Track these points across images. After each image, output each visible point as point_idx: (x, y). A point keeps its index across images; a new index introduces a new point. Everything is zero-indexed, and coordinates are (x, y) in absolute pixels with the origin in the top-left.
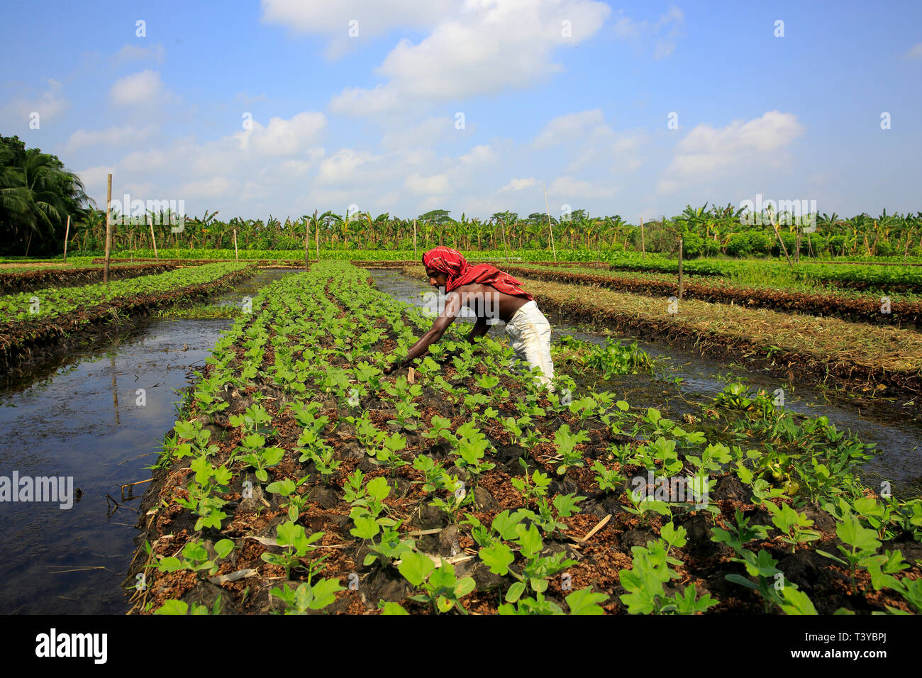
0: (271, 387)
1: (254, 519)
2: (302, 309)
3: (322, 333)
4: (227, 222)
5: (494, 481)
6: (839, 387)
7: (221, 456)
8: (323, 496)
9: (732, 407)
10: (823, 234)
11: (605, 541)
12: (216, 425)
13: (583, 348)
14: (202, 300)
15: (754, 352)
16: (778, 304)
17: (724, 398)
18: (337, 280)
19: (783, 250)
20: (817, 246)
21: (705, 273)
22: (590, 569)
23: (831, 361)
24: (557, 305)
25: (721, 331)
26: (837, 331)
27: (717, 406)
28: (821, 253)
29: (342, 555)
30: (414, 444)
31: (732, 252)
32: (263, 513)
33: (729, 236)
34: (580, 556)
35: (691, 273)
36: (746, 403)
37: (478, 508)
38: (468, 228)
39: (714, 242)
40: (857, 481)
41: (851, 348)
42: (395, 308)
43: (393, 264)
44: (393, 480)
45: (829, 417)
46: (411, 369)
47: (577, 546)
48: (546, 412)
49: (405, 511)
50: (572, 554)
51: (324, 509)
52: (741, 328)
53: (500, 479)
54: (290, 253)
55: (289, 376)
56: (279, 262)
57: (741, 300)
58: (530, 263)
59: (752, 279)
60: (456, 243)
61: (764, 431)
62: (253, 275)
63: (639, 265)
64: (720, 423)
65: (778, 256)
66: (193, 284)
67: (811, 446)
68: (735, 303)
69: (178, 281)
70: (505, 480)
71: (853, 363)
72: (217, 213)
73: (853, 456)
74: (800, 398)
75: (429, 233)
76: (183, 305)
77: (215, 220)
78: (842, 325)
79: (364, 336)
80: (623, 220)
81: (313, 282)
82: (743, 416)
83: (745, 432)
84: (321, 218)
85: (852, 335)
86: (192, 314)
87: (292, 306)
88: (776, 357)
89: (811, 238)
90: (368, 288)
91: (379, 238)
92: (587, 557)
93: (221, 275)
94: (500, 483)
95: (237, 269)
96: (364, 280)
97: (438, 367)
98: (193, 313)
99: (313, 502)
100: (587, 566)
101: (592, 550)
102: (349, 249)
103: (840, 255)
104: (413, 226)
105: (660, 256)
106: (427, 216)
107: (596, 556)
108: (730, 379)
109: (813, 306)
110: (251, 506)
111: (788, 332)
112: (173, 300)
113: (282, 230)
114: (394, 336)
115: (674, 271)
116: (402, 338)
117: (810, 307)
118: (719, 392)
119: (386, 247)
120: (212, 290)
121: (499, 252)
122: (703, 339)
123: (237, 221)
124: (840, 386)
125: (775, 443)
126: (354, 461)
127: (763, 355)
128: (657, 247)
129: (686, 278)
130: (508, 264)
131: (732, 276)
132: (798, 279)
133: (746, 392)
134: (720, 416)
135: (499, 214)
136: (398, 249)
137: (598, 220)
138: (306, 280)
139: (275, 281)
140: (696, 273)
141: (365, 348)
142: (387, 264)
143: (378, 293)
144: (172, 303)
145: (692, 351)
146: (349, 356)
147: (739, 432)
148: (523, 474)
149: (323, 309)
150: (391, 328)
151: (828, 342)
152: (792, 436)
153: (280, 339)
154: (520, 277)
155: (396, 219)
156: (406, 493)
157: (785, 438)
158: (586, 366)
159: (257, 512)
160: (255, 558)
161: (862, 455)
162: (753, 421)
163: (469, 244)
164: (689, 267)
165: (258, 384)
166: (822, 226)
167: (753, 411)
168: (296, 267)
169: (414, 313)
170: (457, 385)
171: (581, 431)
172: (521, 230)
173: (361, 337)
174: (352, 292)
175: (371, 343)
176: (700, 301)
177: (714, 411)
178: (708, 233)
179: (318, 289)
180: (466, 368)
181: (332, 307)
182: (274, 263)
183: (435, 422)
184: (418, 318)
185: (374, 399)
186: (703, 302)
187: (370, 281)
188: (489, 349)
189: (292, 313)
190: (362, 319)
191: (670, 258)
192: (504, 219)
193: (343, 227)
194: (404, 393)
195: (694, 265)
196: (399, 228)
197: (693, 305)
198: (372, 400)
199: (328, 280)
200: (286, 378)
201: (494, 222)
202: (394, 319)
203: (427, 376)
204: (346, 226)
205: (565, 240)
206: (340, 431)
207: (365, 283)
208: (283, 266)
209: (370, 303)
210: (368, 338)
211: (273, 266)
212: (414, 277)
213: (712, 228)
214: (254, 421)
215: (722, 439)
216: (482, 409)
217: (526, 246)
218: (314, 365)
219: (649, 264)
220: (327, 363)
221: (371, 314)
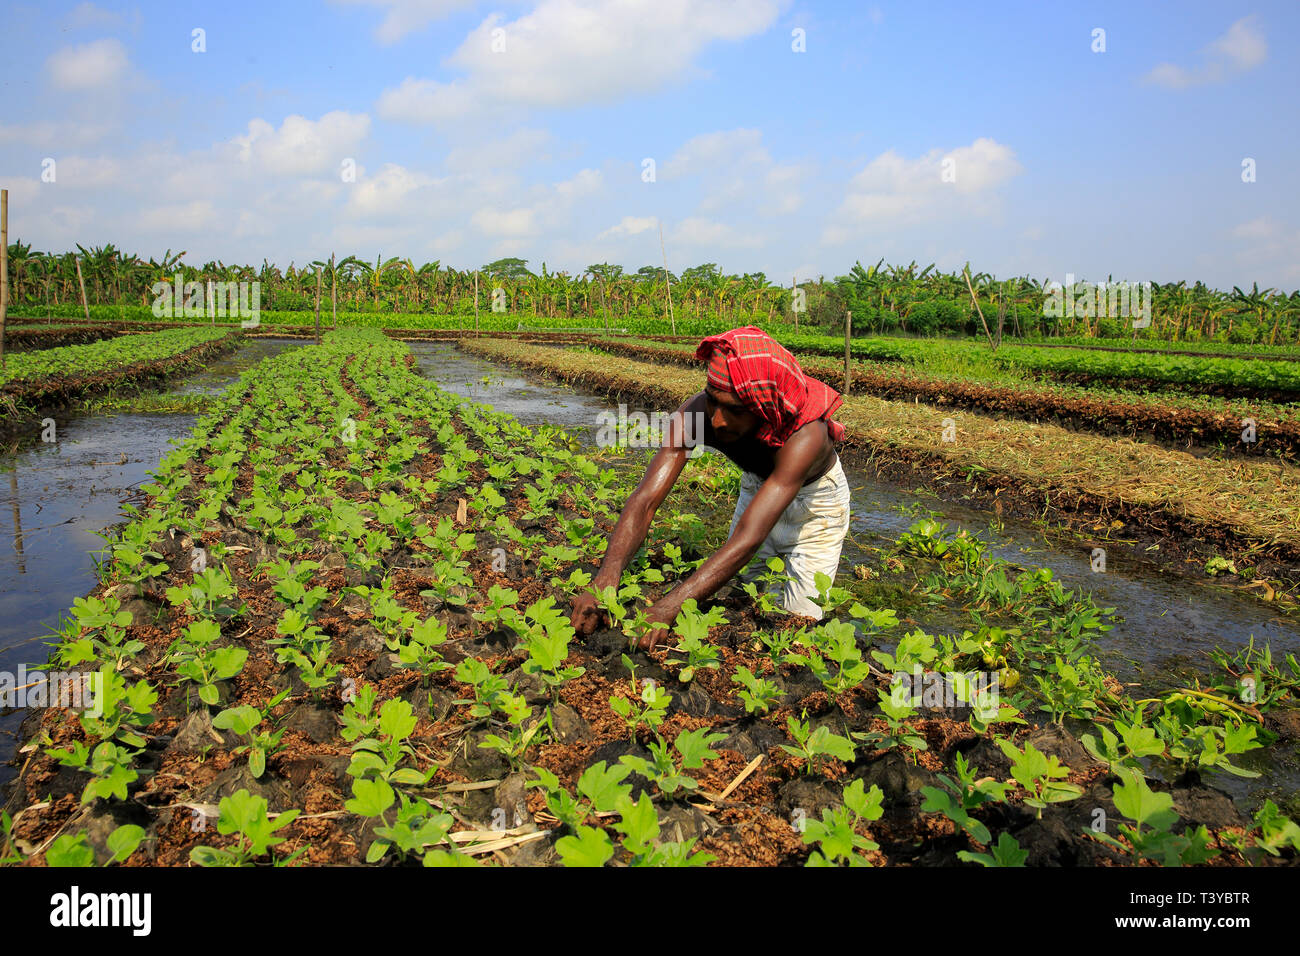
0: (245, 530)
1: (194, 766)
2: (302, 404)
3: (330, 443)
4: (200, 267)
5: (583, 690)
6: (1063, 525)
7: (153, 652)
8: (312, 722)
9: (921, 555)
10: (1033, 307)
11: (753, 795)
12: (148, 597)
13: (714, 465)
14: (156, 385)
15: (948, 473)
16: (978, 403)
17: (911, 540)
18: (360, 358)
19: (982, 327)
20: (1025, 322)
21: (879, 357)
22: (732, 851)
23: (1053, 488)
24: (676, 400)
25: (904, 443)
26: (1058, 445)
27: (902, 552)
28: (1029, 333)
29: (337, 830)
30: (462, 626)
31: (914, 328)
32: (210, 755)
33: (911, 305)
34: (716, 826)
35: (861, 356)
36: (940, 548)
37: (557, 738)
38: (552, 286)
39: (890, 314)
40: (1096, 667)
41: (1078, 469)
42: (443, 404)
43: (444, 335)
44: (425, 692)
45: (1052, 568)
46: (463, 502)
47: (712, 808)
48: (663, 574)
49: (442, 745)
50: (704, 823)
51: (313, 743)
52: (932, 439)
53: (593, 687)
54: (294, 315)
55: (273, 516)
56: (277, 329)
57: (929, 397)
58: (639, 337)
59: (943, 367)
60: (535, 306)
61: (967, 591)
62: (237, 348)
63: (790, 343)
64: (905, 578)
65: (974, 335)
66: (142, 361)
67: (1030, 612)
68: (920, 401)
69: (118, 356)
70: (600, 688)
71: (1081, 491)
72: (184, 253)
73: (1086, 626)
74: (1011, 539)
76: (125, 392)
77: (180, 264)
78: (1066, 436)
79: (392, 450)
80: (768, 280)
81: (324, 361)
82: (935, 568)
83: (941, 591)
84: (340, 266)
85: (1079, 451)
86: (139, 406)
87: (288, 400)
88: (979, 480)
89: (1018, 311)
90: (405, 371)
91: (426, 296)
92: (727, 829)
93: (187, 346)
94: (593, 693)
95: (213, 338)
96: (399, 359)
97: (501, 501)
98: (139, 404)
99: (296, 733)
100: (727, 846)
101: (734, 816)
102: (382, 311)
103: (1053, 335)
104: (474, 280)
105: (819, 331)
106: (494, 266)
107: (741, 826)
108: (916, 511)
109: (1024, 406)
110: (191, 743)
111: (994, 445)
112: (109, 385)
113: (282, 281)
114: (439, 449)
115: (839, 354)
116: (451, 451)
117: (1020, 408)
118: (904, 531)
119: (436, 310)
120: (172, 370)
121: (595, 320)
122: (879, 453)
123: (214, 266)
124: (1064, 523)
125: (982, 608)
126: (367, 656)
127: (960, 477)
128: (814, 317)
129: (854, 364)
130: (609, 338)
131: (917, 362)
132: (1003, 368)
133: (941, 532)
134: (906, 568)
135: (597, 267)
136: (452, 313)
137: (735, 278)
138: (314, 357)
139: (266, 359)
140: (867, 356)
141: (393, 468)
142: (435, 334)
143: (419, 380)
144: (106, 388)
145: (865, 470)
146: (368, 482)
147: (932, 592)
148: (628, 678)
149: (336, 404)
150: (435, 436)
151: (1048, 460)
152: (1005, 598)
153: (264, 453)
154: (626, 357)
155: (451, 270)
156: (445, 711)
157: (995, 601)
158: (717, 491)
159: (199, 753)
160: (189, 841)
161: (1099, 625)
162: (950, 575)
163: (553, 309)
164: (858, 348)
165: (226, 525)
166: (1031, 296)
167: (951, 560)
168: (302, 336)
169: (471, 412)
170: (529, 529)
171: (714, 607)
172: (627, 289)
173: (389, 451)
174: (381, 378)
175: (402, 460)
176: (875, 399)
177: (897, 561)
178: (882, 301)
179: (331, 373)
180: (543, 502)
181: (349, 402)
182: (269, 330)
183: (494, 595)
184: (476, 420)
185: (404, 552)
186: (879, 399)
187: (409, 361)
188: (579, 471)
189: (287, 410)
190: (392, 421)
191: (831, 334)
192: (603, 273)
193: (372, 279)
194: (447, 547)
195: (864, 346)
196: (454, 283)
197: (867, 404)
198: (400, 553)
199: (347, 358)
200: (267, 519)
201: (590, 278)
202: (440, 421)
203: (485, 515)
204: (377, 278)
205: (688, 305)
206: (349, 605)
207: (402, 363)
208: (283, 335)
209: (407, 394)
210: (398, 452)
211: (268, 335)
212: (474, 354)
213: (888, 294)
214: (206, 595)
215: (909, 603)
216: (566, 572)
217: (634, 312)
218: (314, 496)
219: (803, 343)
220: (333, 493)
221: (405, 412)
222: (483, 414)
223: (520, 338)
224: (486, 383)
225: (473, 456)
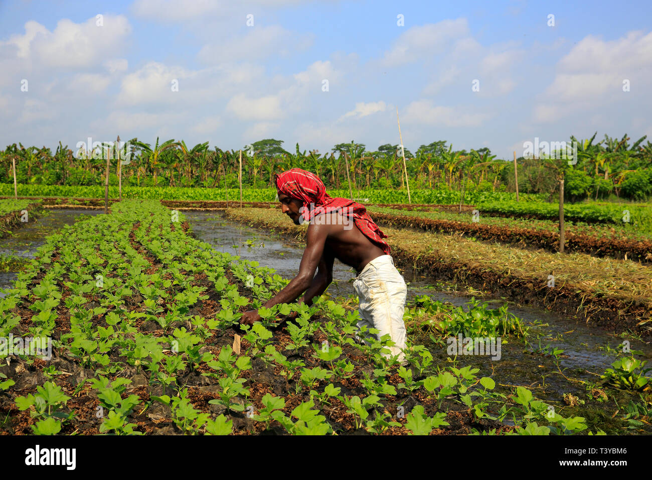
0: (65, 359)
2: (102, 262)
3: (128, 292)
9: (623, 387)
13: (442, 312)
15: (650, 319)
17: (614, 375)
18: (145, 225)
21: (592, 220)
24: (411, 258)
25: (611, 293)
27: (605, 385)
30: (242, 428)
31: (627, 194)
33: (623, 174)
35: (575, 219)
36: (640, 382)
38: (305, 162)
39: (605, 181)
42: (217, 261)
43: (213, 205)
46: (237, 337)
48: (397, 389)
52: (636, 289)
54: (85, 189)
55: (89, 346)
56: (70, 200)
57: (637, 254)
58: (380, 205)
63: (512, 209)
64: (609, 406)
68: (628, 258)
75: (257, 167)
79: (180, 297)
80: (492, 154)
81: (115, 227)
82: (637, 399)
83: (640, 418)
87: (89, 258)
90: (183, 236)
91: (197, 173)
95: (16, 208)
96: (177, 225)
97: (269, 334)
102: (159, 185)
104: (238, 158)
105: (538, 198)
106: (255, 146)
108: (620, 352)
113: (74, 160)
114: (216, 296)
115: (554, 217)
116: (226, 298)
119: (205, 184)
121: (342, 191)
122: (588, 302)
123: (16, 148)
128: (534, 186)
129: (568, 226)
133: (641, 369)
134: (609, 398)
135: (343, 145)
136: (219, 187)
137: (463, 153)
138: (106, 224)
139: (67, 226)
140: (582, 219)
141: (182, 310)
142: (205, 205)
143: (196, 242)
145: (575, 317)
146: (162, 321)
147: (631, 418)
149: (129, 262)
150: (213, 286)
153: (76, 300)
155: (218, 150)
158: (445, 333)
162: (649, 405)
164: (573, 213)
167: (650, 392)
168: (92, 207)
169: (241, 267)
170: (292, 356)
171: (438, 413)
172: (369, 164)
173: (176, 298)
174: (164, 240)
175: (188, 304)
176: (586, 256)
177: (601, 392)
178: (597, 170)
179: (122, 236)
180: (302, 336)
181: (140, 260)
182: (64, 202)
183: (266, 401)
184: (245, 274)
185: (193, 374)
186: (589, 256)
187: (185, 227)
188: (330, 313)
189: (90, 266)
190: (177, 274)
191: (549, 200)
192: (348, 151)
193: (151, 158)
194: (229, 367)
195: (579, 210)
196: (221, 161)
197: (577, 260)
198: (190, 375)
199: (134, 225)
200: (85, 348)
201: (337, 155)
202: (216, 274)
203: (256, 345)
204: (155, 157)
205: (422, 177)
206: (152, 413)
207: (179, 229)
208: (75, 206)
209: (187, 254)
210: (185, 298)
211: (63, 206)
212: (238, 222)
213: (602, 164)
214: (47, 402)
215: (611, 426)
216: (322, 385)
217: (375, 184)
218: (119, 332)
219: (524, 208)
220: (135, 330)
221: (188, 268)
222: (250, 269)
223: (277, 208)
224: (249, 246)
225: (244, 301)
